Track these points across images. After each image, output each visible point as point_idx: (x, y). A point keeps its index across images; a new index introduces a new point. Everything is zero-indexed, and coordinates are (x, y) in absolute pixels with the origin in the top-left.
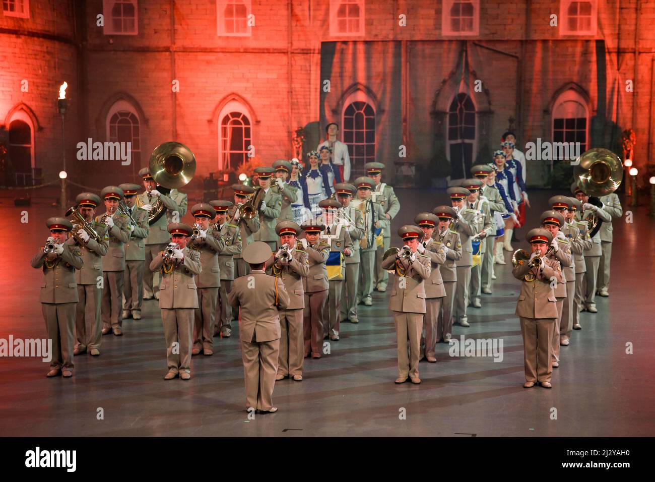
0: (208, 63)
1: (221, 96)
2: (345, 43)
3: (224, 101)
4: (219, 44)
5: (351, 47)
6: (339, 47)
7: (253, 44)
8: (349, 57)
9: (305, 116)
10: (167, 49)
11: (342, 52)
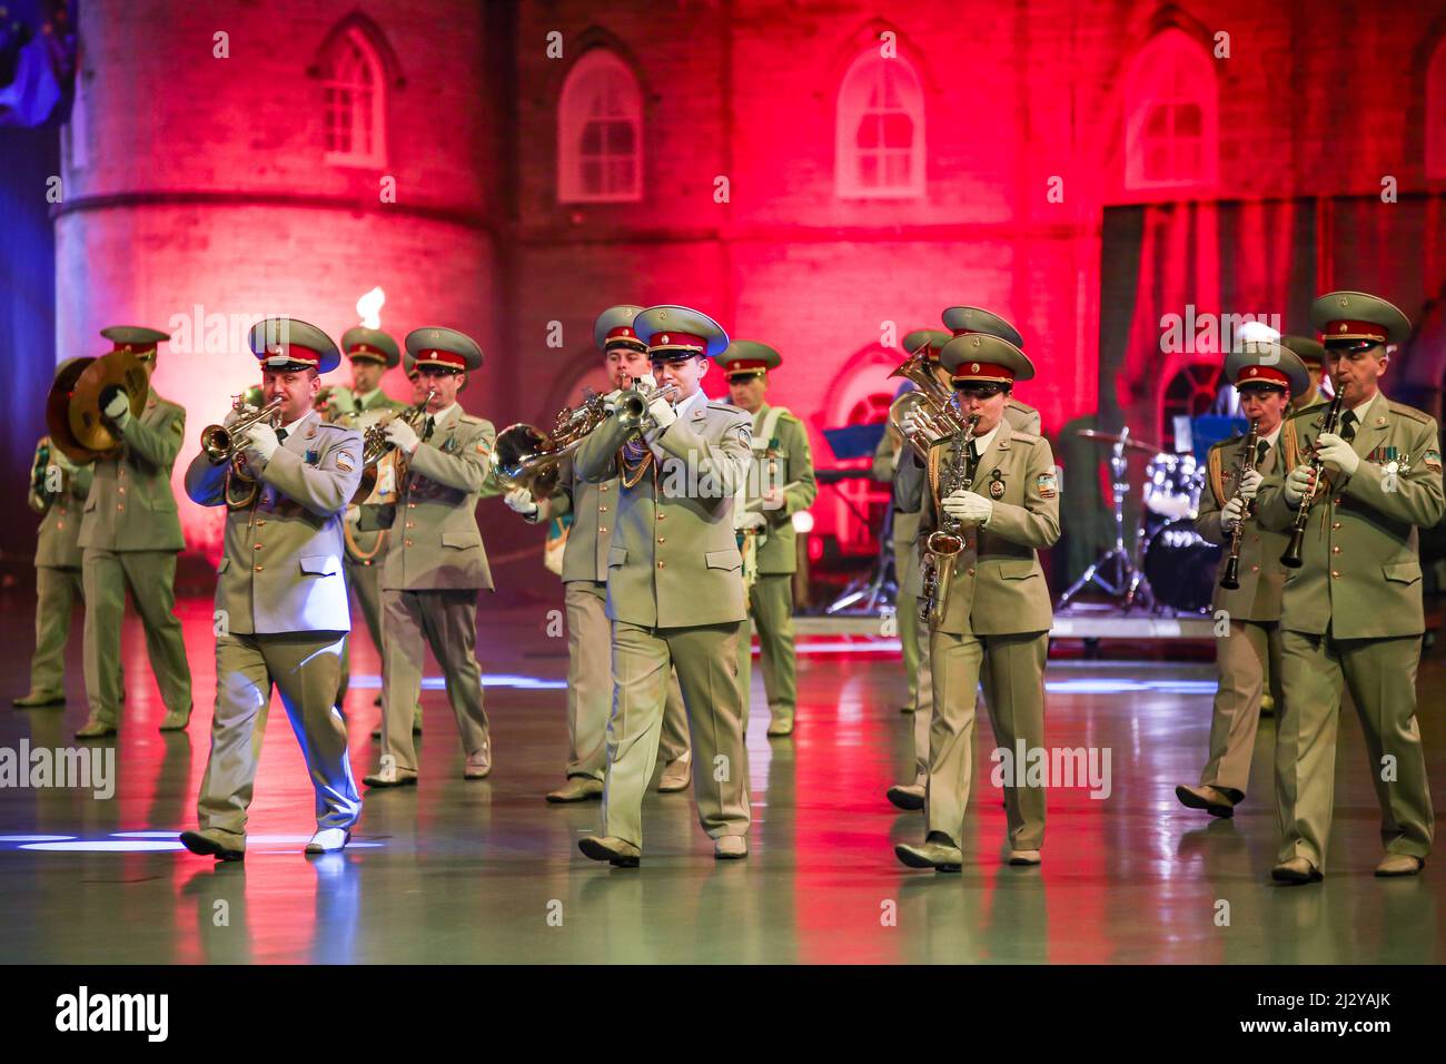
0: (814, 266)
1: (844, 355)
2: (1168, 208)
3: (853, 364)
4: (843, 217)
5: (1182, 214)
6: (1152, 218)
7: (927, 215)
8: (1177, 245)
9: (1057, 402)
10: (713, 236)
11: (1161, 233)
